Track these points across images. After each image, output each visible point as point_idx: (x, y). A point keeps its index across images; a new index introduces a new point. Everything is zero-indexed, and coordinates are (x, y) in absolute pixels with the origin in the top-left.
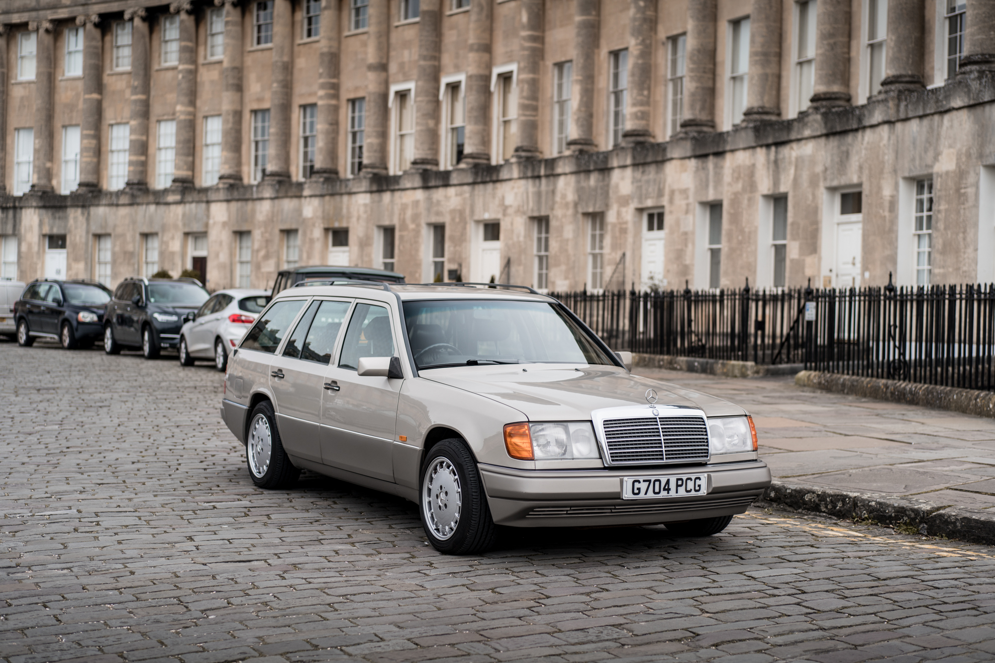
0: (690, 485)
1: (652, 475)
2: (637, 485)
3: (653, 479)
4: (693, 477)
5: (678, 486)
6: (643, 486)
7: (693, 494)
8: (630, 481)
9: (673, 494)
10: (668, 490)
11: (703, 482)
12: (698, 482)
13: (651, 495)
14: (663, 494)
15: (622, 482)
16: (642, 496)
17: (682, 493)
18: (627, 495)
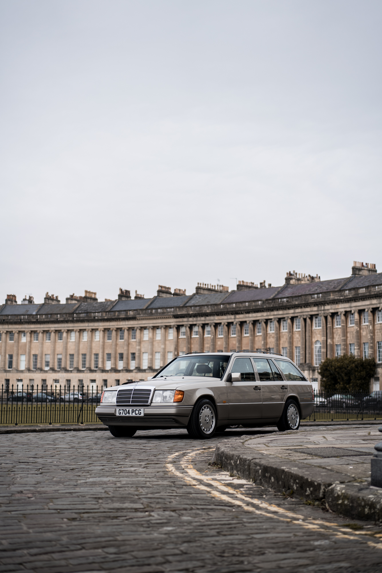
0: (137, 412)
1: (124, 408)
2: (120, 411)
3: (124, 409)
4: (138, 409)
5: (132, 412)
6: (122, 411)
7: (138, 415)
8: (118, 409)
9: (131, 415)
10: (129, 413)
11: (142, 411)
12: (140, 411)
13: (124, 415)
14: (128, 415)
15: (116, 410)
16: (121, 415)
17: (134, 414)
18: (117, 414)
